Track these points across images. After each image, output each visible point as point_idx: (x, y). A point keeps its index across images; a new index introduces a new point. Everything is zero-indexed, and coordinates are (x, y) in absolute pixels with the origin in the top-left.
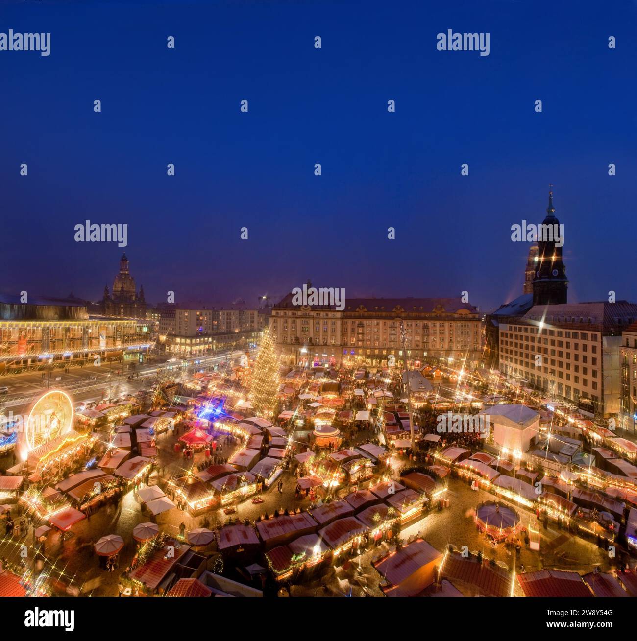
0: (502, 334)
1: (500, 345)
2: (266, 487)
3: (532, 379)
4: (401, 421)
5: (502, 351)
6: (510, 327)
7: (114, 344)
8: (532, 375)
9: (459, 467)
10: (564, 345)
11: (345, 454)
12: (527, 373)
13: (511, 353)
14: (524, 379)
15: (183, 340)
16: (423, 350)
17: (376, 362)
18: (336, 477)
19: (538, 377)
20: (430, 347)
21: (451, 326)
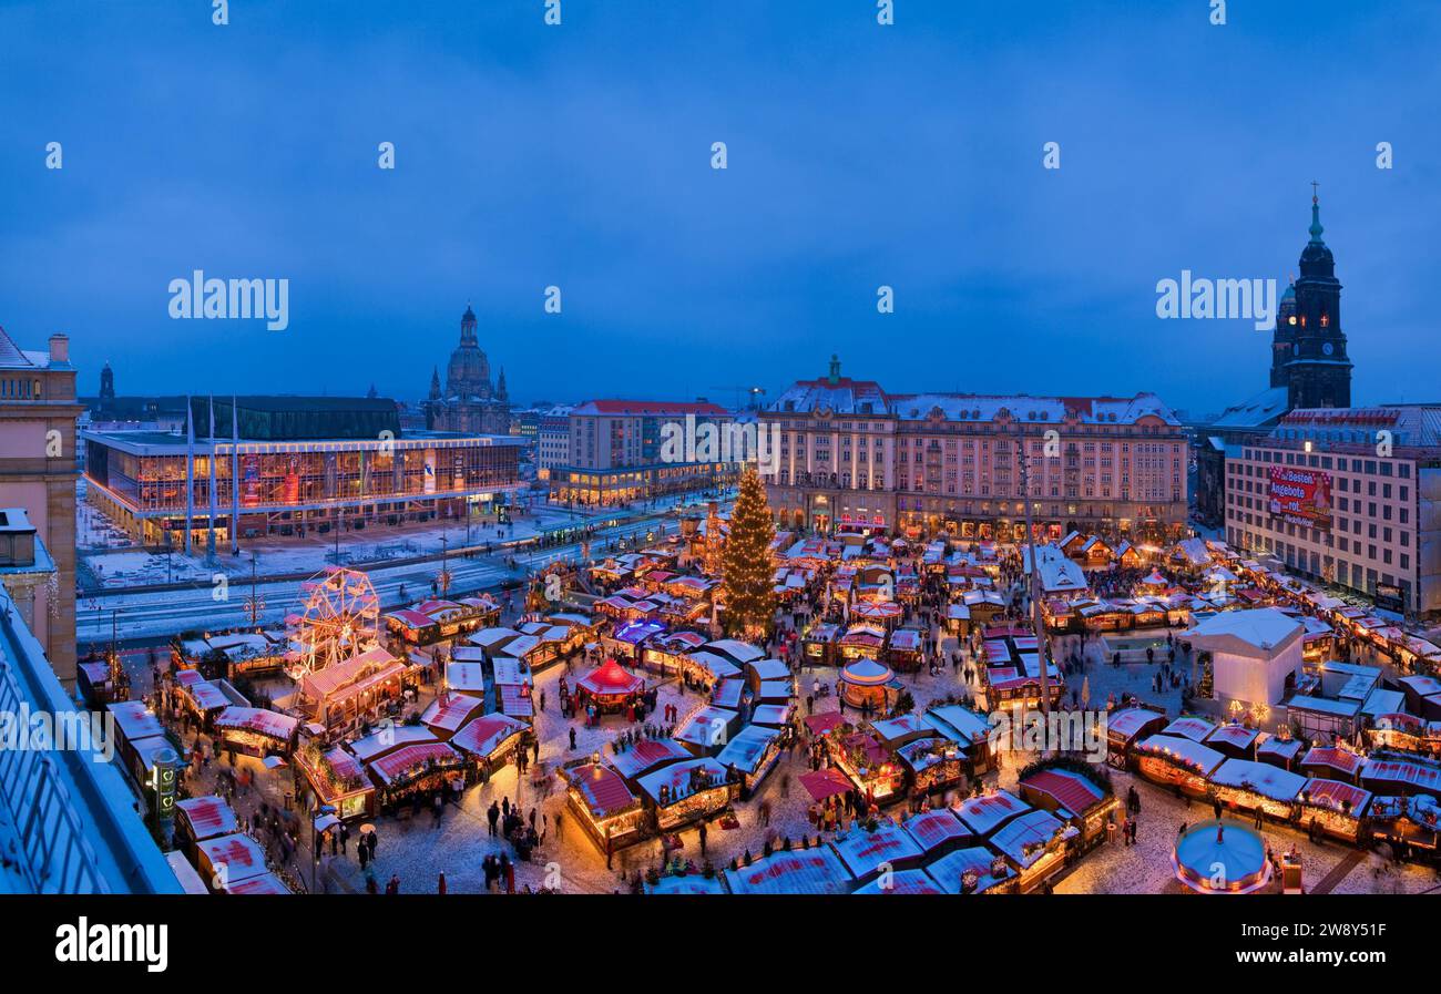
0: (1231, 466)
1: (1228, 490)
2: (749, 791)
3: (1290, 557)
4: (1021, 656)
5: (1231, 501)
6: (1247, 451)
7: (450, 484)
8: (1291, 548)
9: (1142, 752)
10: (1351, 485)
11: (904, 724)
12: (1279, 544)
13: (1249, 506)
14: (1274, 557)
15: (585, 479)
16: (1066, 502)
17: (968, 528)
18: (886, 775)
19: (1302, 551)
20: (1082, 494)
21: (1125, 450)
